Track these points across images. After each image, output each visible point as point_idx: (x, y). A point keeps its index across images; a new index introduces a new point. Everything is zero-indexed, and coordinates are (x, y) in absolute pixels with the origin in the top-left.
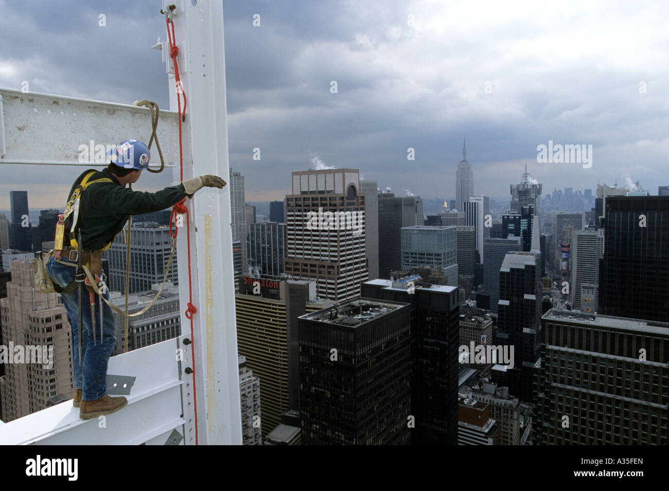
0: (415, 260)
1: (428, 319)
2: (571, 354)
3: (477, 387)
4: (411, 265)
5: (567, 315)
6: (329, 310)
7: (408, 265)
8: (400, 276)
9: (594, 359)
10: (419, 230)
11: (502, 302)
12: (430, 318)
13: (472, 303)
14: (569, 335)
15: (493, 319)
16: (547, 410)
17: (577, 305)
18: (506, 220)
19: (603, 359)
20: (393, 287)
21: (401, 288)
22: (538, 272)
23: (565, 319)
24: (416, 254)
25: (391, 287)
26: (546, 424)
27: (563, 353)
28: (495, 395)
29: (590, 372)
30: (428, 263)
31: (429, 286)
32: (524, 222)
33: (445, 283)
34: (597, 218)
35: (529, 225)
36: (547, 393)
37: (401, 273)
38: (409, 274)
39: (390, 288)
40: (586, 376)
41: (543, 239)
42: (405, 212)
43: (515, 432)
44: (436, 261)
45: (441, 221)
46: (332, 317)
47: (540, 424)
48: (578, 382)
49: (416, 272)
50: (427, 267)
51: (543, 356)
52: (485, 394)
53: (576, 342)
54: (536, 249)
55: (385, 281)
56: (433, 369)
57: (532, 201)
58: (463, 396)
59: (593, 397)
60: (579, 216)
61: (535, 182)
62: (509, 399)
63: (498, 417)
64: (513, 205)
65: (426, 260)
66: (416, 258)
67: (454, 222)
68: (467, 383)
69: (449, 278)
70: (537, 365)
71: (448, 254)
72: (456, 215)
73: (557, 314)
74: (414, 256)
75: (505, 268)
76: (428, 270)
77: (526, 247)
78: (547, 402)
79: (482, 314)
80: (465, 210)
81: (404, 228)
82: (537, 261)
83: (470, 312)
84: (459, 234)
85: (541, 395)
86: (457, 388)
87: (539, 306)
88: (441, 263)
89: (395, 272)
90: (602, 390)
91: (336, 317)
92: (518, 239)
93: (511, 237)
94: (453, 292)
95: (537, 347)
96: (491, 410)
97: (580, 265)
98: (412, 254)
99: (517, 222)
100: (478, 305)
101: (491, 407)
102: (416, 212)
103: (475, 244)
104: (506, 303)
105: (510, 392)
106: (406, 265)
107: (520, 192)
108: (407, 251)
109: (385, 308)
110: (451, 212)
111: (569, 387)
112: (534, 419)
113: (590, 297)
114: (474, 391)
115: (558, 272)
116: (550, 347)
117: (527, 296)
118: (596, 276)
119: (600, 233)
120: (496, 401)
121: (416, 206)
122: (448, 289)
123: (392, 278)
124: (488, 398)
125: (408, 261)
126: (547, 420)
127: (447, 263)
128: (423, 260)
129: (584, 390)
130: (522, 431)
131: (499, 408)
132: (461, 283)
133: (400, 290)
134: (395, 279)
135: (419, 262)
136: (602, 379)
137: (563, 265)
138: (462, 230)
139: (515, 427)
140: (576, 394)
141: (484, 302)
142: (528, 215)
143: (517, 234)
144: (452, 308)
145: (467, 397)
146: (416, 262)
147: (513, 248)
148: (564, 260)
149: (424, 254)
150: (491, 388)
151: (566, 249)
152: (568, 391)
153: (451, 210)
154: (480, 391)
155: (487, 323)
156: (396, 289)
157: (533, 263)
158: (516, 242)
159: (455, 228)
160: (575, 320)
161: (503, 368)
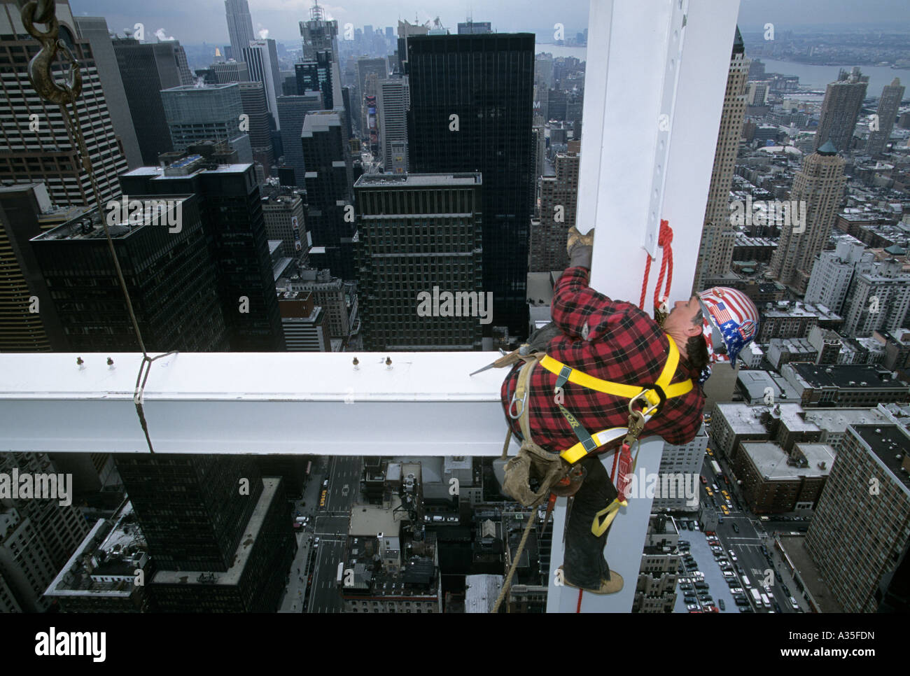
0: (191, 134)
1: (223, 209)
2: (387, 221)
3: (296, 277)
4: (187, 142)
5: (379, 178)
6: (79, 220)
7: (182, 142)
8: (173, 159)
9: (409, 221)
10: (187, 92)
11: (309, 175)
12: (226, 208)
13: (274, 181)
14: (383, 201)
15: (302, 196)
16: (370, 284)
17: (388, 167)
18: (300, 71)
19: (417, 220)
20: (166, 175)
21: (178, 175)
22: (344, 133)
23: (378, 184)
24: (190, 126)
25: (163, 175)
26: (371, 298)
27: (379, 221)
28: (317, 281)
29: (407, 236)
30: (209, 137)
31: (216, 168)
32: (321, 72)
33: (235, 161)
34: (401, 64)
35: (328, 75)
36: (368, 266)
37: (174, 155)
38: (185, 155)
39: (162, 177)
40: (403, 240)
41: (345, 93)
42: (161, 65)
43: (343, 313)
44: (219, 133)
45: (216, 77)
46: (84, 231)
47: (365, 299)
48: (396, 248)
49: (192, 151)
50: (208, 142)
51: (359, 228)
52: (305, 282)
53: (391, 207)
54: (339, 106)
55: (154, 168)
56: (241, 269)
57: (328, 44)
58: (282, 290)
59: (411, 260)
60: (382, 61)
61: (328, 18)
62: (332, 281)
63: (323, 303)
64: (306, 50)
65: (205, 133)
66: (191, 132)
67: (234, 77)
68: (284, 275)
69: (239, 154)
70: (355, 239)
71: (233, 121)
72: (235, 67)
73: (369, 179)
74: (188, 129)
75: (307, 133)
76: (210, 146)
77: (328, 104)
78: (369, 275)
79: (289, 193)
80: (246, 60)
81: (163, 91)
82: (342, 120)
83: (274, 192)
84: (243, 93)
85: (363, 269)
86: (273, 284)
87: (350, 174)
88: (226, 135)
89: (165, 155)
90: (418, 251)
91: (91, 229)
92: (318, 94)
93: (309, 93)
94: (248, 171)
96: (317, 297)
97: (388, 120)
98: (184, 126)
99: (313, 72)
100: (282, 182)
101: (315, 294)
102: (178, 65)
103: (265, 105)
104: (314, 175)
105: (332, 274)
106: (179, 142)
107: (312, 33)
108: (177, 122)
110: (227, 63)
111: (389, 255)
112: (360, 295)
113: (401, 156)
114: (294, 281)
115: (366, 131)
116: (366, 217)
117: (336, 164)
118: (405, 131)
119: (405, 81)
120: (319, 286)
121: (176, 57)
122: (241, 168)
123: (162, 163)
124: (310, 285)
125: (181, 137)
126: (371, 293)
127: (235, 134)
128: (201, 134)
129: (403, 255)
130: (349, 310)
131: (323, 293)
132: (256, 157)
133: (176, 178)
134: (167, 164)
135: (197, 137)
136: (418, 240)
137: (370, 122)
138: (247, 88)
139: (342, 308)
140: (396, 260)
141: (288, 177)
142: (325, 61)
143: (315, 89)
144: (250, 190)
145: (286, 291)
146: (192, 137)
147: (312, 106)
148: (372, 115)
149: (201, 125)
150: (311, 273)
151: (371, 102)
152: (388, 259)
153: (227, 60)
154: (300, 280)
155: (296, 202)
156: (172, 178)
157: (338, 123)
158: (315, 98)
159: (236, 86)
160: (387, 184)
161: (321, 250)
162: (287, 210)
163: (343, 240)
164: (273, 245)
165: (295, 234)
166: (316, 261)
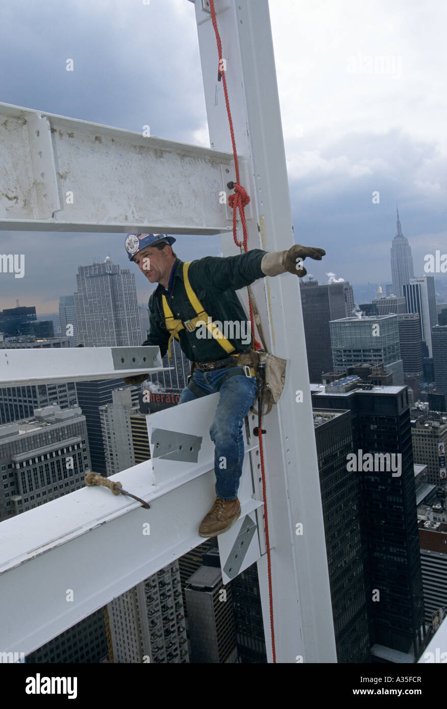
0: (350, 358)
1: (372, 427)
4: (345, 365)
7: (342, 365)
8: (333, 379)
10: (352, 322)
12: (376, 427)
13: (423, 406)
20: (326, 392)
21: (336, 393)
24: (350, 351)
25: (324, 392)
30: (365, 361)
31: (371, 388)
33: (390, 383)
37: (335, 375)
38: (345, 376)
39: (323, 393)
42: (333, 302)
44: (375, 358)
45: (377, 310)
49: (351, 372)
50: (365, 365)
55: (317, 385)
56: (383, 488)
58: (423, 518)
65: (362, 358)
66: (350, 356)
67: (393, 309)
68: (426, 502)
69: (393, 377)
71: (389, 348)
72: (394, 301)
74: (347, 353)
76: (368, 369)
79: (437, 418)
80: (405, 295)
81: (332, 321)
83: (422, 416)
84: (401, 324)
86: (415, 509)
88: (381, 360)
89: (328, 374)
94: (401, 393)
98: (345, 351)
100: (431, 407)
102: (346, 301)
103: (420, 334)
106: (339, 365)
108: (339, 347)
109: (320, 418)
110: (388, 298)
114: (436, 511)
121: (345, 294)
122: (394, 390)
123: (324, 381)
125: (341, 360)
127: (389, 360)
128: (359, 358)
133: (335, 395)
134: (328, 382)
135: (355, 361)
138: (404, 319)
141: (438, 403)
144: (401, 411)
145: (427, 519)
146: (351, 361)
149: (359, 351)
153: (388, 295)
154: (443, 511)
156: (331, 395)
159: (396, 317)
162: (435, 435)
164: (418, 469)
165: (441, 461)
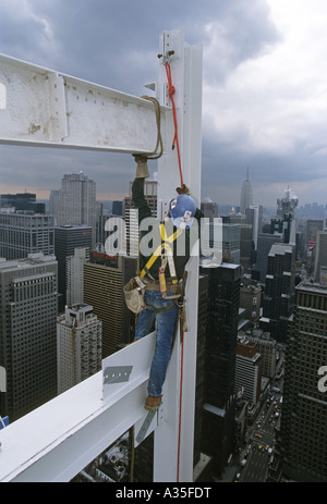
1: (219, 286)
2: (313, 312)
3: (249, 332)
5: (311, 286)
11: (268, 276)
12: (221, 285)
13: (248, 276)
14: (312, 300)
15: (262, 287)
16: (295, 349)
17: (317, 280)
18: (274, 222)
22: (293, 257)
23: (311, 290)
26: (294, 358)
27: (308, 311)
28: (261, 338)
32: (285, 224)
33: (232, 262)
35: (289, 226)
36: (296, 337)
40: (322, 327)
41: (297, 236)
43: (273, 362)
45: (230, 221)
47: (290, 358)
48: (316, 331)
51: (294, 313)
52: (254, 337)
53: (317, 304)
54: (293, 243)
56: (221, 319)
57: (291, 210)
58: (240, 337)
60: (321, 222)
61: (295, 197)
62: (270, 340)
63: (262, 352)
64: (278, 212)
67: (239, 221)
68: (243, 329)
69: (234, 259)
70: (291, 319)
71: (234, 242)
72: (240, 217)
73: (305, 285)
75: (271, 254)
77: (286, 241)
78: (296, 343)
79: (255, 284)
82: (292, 250)
83: (248, 282)
84: (242, 229)
85: (292, 339)
86: (236, 332)
87: (293, 280)
92: (281, 235)
93: (276, 233)
94: (237, 269)
95: (289, 306)
96: (259, 348)
97: (321, 254)
99: (281, 224)
100: (252, 278)
101: (258, 345)
102: (213, 213)
103: (251, 236)
104: (272, 277)
105: (271, 336)
107: (283, 204)
110: (236, 215)
111: (311, 334)
112: (286, 354)
113: (326, 275)
114: (247, 334)
115: (306, 258)
116: (300, 307)
117: (285, 273)
120: (261, 341)
122: (234, 266)
124: (256, 339)
126: (295, 355)
127: (233, 249)
129: (320, 337)
130: (277, 361)
131: (263, 346)
132: (241, 262)
137: (309, 254)
138: (244, 227)
139: (273, 359)
140: (315, 338)
141: (256, 276)
142: (288, 219)
143: (280, 232)
144: (236, 279)
145: (242, 339)
147: (277, 240)
148: (310, 250)
150: (259, 332)
152: (310, 336)
153: (237, 213)
154: (251, 335)
155: (258, 289)
157: (290, 251)
158: (279, 237)
159: (239, 226)
161: (267, 320)
162: (252, 293)
163: (281, 317)
164: (241, 311)
165: (254, 308)
166: (263, 326)
